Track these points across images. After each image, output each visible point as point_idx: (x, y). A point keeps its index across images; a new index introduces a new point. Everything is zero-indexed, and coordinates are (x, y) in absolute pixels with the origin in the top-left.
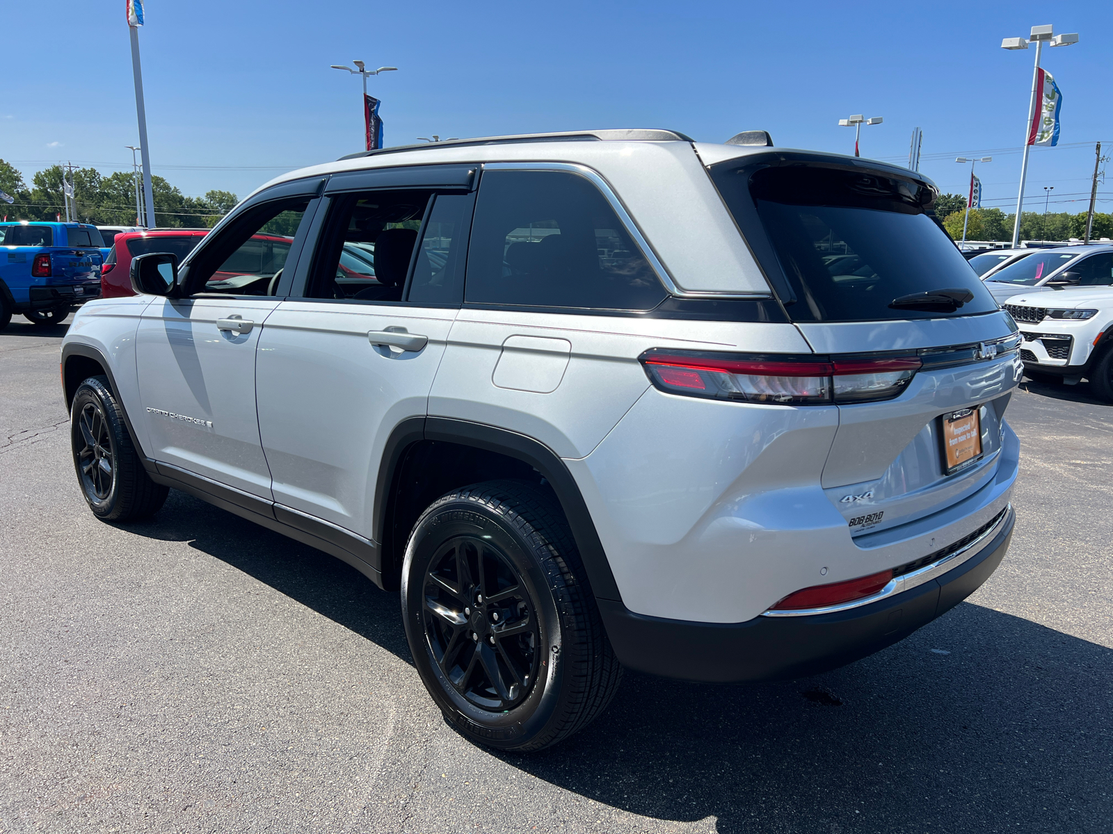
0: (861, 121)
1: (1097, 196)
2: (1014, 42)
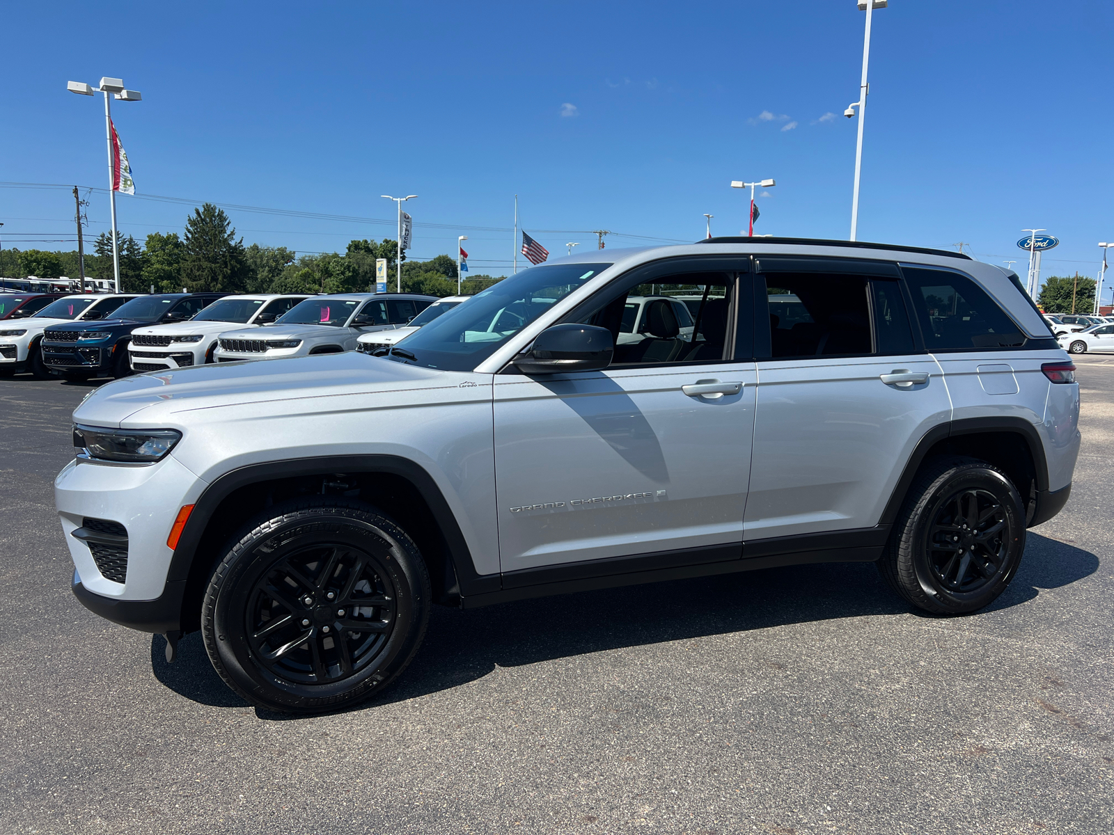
1: (84, 238)
2: (82, 87)
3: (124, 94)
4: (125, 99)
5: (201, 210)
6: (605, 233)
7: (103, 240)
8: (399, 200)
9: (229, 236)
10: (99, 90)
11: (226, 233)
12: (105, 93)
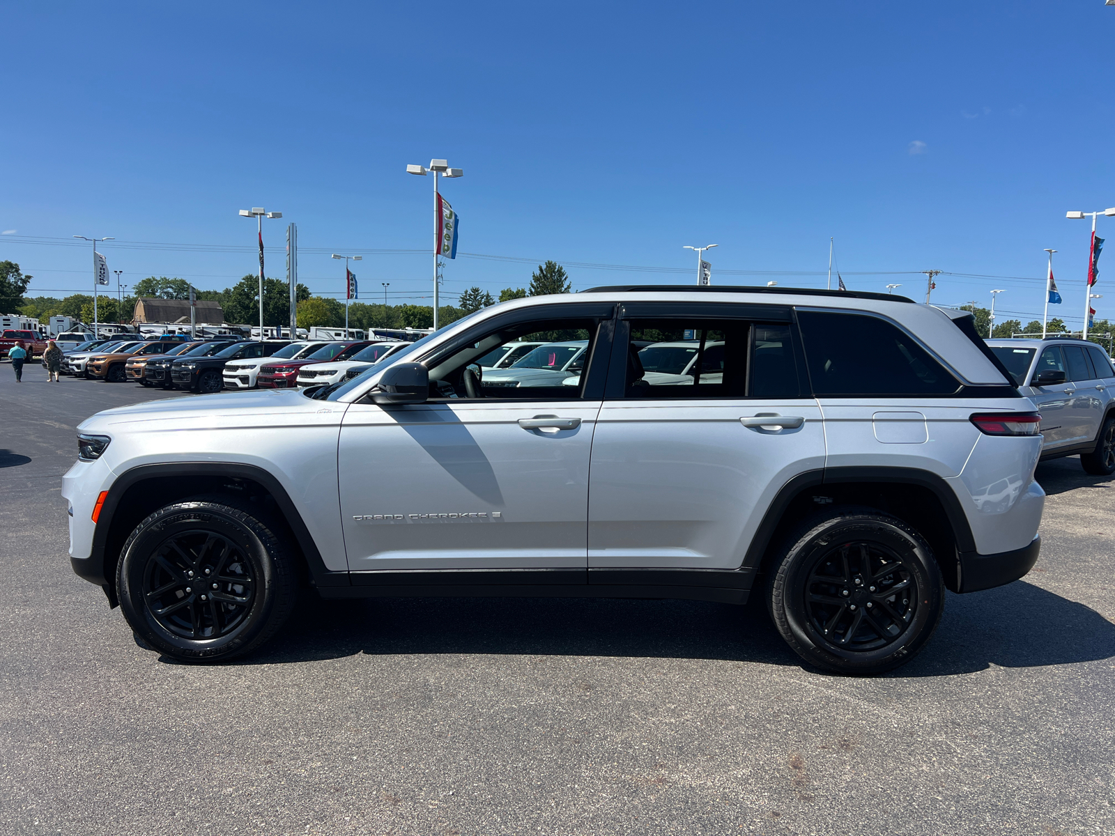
0: (261, 214)
2: (417, 169)
3: (449, 171)
4: (450, 176)
5: (544, 267)
6: (937, 273)
7: (466, 296)
8: (700, 249)
9: (565, 289)
10: (429, 170)
11: (563, 286)
12: (435, 172)
